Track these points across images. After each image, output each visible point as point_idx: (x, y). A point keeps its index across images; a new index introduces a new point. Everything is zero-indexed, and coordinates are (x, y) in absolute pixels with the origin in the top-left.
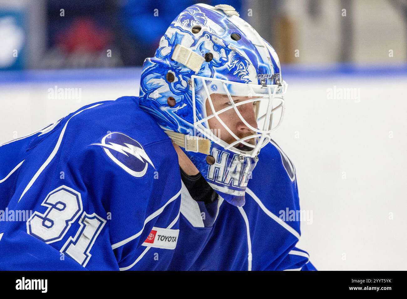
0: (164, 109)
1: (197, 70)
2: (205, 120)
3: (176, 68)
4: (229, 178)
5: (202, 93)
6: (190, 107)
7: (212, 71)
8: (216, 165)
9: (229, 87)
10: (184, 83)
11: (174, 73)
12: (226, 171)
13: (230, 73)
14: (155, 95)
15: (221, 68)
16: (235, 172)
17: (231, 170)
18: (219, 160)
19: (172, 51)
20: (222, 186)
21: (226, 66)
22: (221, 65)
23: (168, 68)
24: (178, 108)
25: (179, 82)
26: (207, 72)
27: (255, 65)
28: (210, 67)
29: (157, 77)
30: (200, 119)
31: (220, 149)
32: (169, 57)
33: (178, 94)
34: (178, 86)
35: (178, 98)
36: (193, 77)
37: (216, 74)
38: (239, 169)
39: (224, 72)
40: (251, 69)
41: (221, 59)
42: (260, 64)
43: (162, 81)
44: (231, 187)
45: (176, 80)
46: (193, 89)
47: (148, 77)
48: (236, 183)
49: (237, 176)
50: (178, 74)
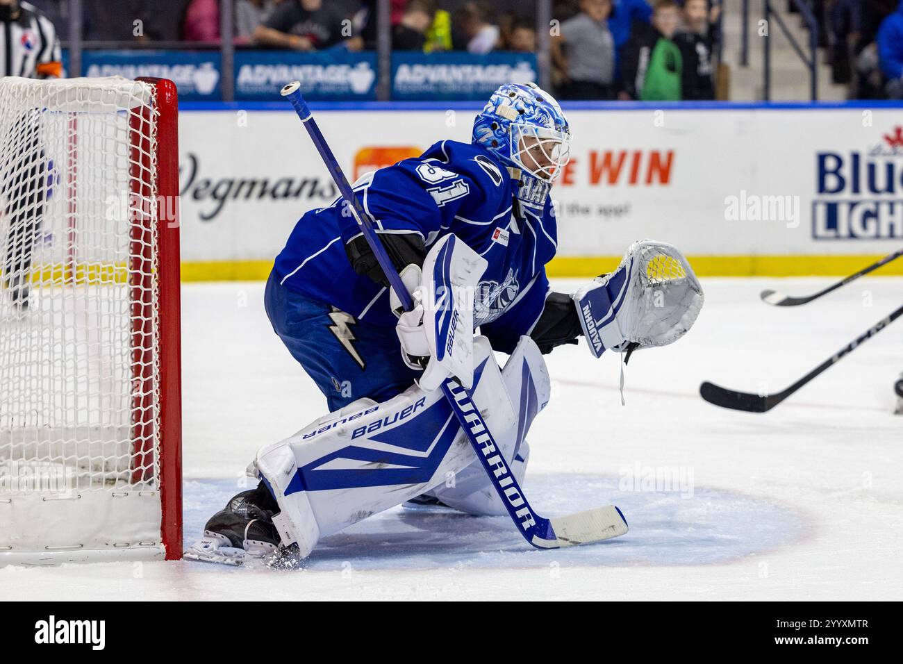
0: (489, 149)
1: (514, 120)
2: (518, 154)
3: (499, 119)
4: (533, 196)
5: (517, 136)
6: (508, 146)
7: (524, 120)
8: (524, 187)
9: (536, 130)
10: (504, 130)
11: (497, 123)
12: (531, 191)
13: (536, 121)
14: (482, 140)
15: (531, 118)
16: (537, 192)
17: (535, 190)
18: (527, 184)
19: (496, 109)
20: (529, 202)
21: (533, 117)
22: (530, 116)
23: (493, 120)
24: (500, 147)
25: (501, 129)
26: (521, 121)
27: (554, 118)
28: (523, 118)
29: (485, 127)
30: (514, 153)
31: (528, 175)
32: (494, 113)
33: (499, 138)
34: (500, 132)
35: (499, 141)
36: (511, 124)
37: (527, 122)
38: (540, 190)
39: (533, 121)
40: (551, 120)
41: (530, 113)
42: (556, 117)
43: (488, 130)
44: (534, 203)
45: (498, 128)
46: (511, 133)
47: (478, 128)
48: (538, 200)
49: (539, 195)
50: (499, 124)
